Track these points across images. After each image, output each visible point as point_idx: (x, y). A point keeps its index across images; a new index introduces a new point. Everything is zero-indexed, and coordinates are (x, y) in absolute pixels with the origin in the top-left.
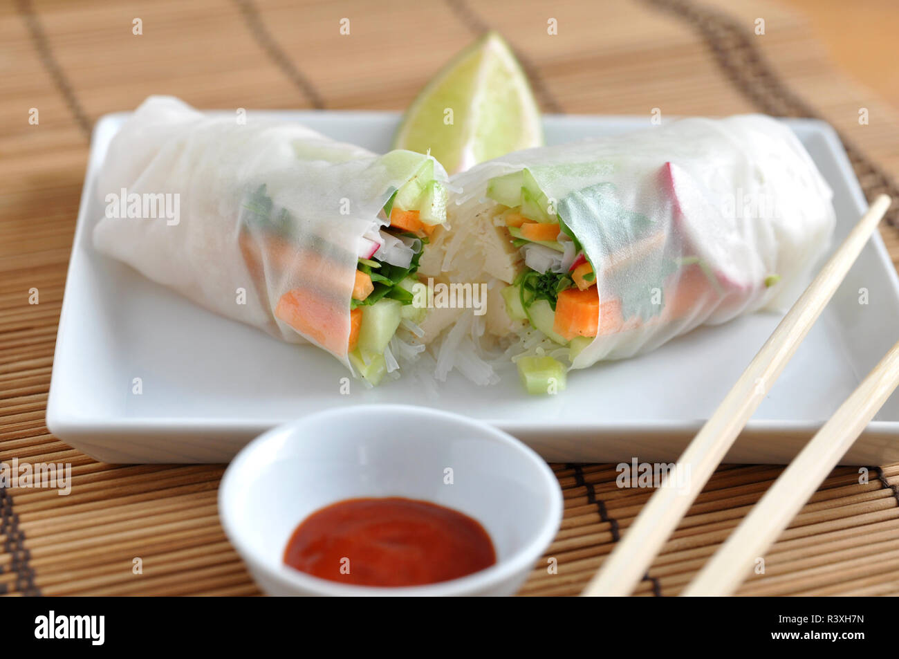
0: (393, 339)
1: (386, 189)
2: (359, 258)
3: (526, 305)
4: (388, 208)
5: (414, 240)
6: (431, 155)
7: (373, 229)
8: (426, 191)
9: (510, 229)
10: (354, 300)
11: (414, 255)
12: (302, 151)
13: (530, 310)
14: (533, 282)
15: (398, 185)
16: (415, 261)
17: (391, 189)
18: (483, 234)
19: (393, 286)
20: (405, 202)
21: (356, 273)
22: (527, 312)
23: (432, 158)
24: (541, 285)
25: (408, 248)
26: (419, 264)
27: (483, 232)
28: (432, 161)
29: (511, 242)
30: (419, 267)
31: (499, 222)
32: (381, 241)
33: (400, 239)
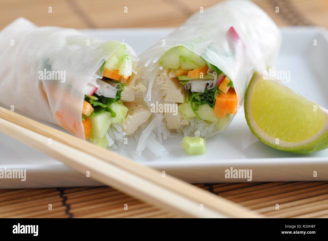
0: (109, 129)
1: (101, 60)
2: (85, 96)
3: (195, 110)
4: (102, 69)
5: (117, 84)
6: (125, 42)
7: (93, 80)
8: (121, 60)
9: (179, 77)
10: (84, 116)
11: (118, 91)
12: (70, 41)
13: (197, 112)
14: (198, 98)
15: (106, 58)
16: (118, 94)
17: (103, 60)
18: (165, 83)
19: (107, 108)
20: (110, 66)
21: (84, 103)
22: (196, 113)
23: (125, 44)
24: (203, 98)
25: (114, 88)
26: (121, 95)
27: (164, 82)
28: (125, 45)
29: (181, 83)
30: (121, 97)
31: (172, 76)
32: (98, 86)
33: (109, 83)
